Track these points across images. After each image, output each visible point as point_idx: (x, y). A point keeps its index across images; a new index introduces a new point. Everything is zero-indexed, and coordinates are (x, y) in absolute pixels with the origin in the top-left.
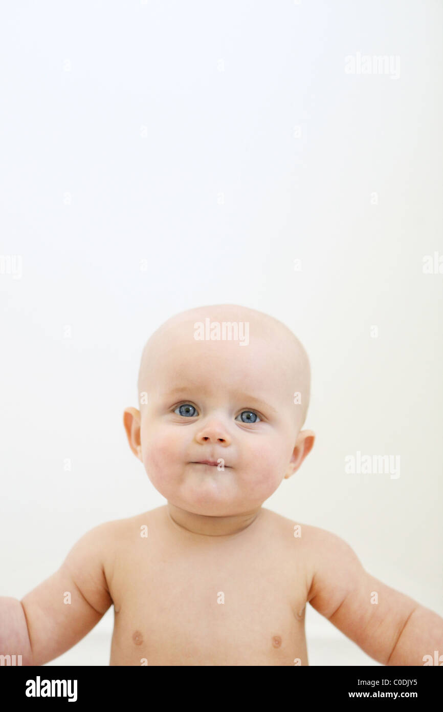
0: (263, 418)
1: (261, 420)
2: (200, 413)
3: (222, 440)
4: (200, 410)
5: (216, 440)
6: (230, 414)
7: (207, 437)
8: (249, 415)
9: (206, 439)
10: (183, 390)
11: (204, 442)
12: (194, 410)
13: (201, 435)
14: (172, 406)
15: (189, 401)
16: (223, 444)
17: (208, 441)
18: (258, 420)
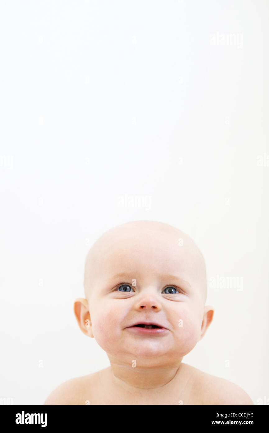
0: (182, 291)
1: (180, 292)
2: (135, 290)
3: (154, 307)
4: (136, 289)
5: (150, 308)
6: (158, 290)
7: (143, 305)
8: (171, 290)
9: (142, 307)
10: (122, 275)
11: (141, 310)
12: (130, 288)
13: (138, 305)
14: (114, 288)
15: (127, 283)
16: (155, 310)
17: (144, 308)
18: (177, 292)
